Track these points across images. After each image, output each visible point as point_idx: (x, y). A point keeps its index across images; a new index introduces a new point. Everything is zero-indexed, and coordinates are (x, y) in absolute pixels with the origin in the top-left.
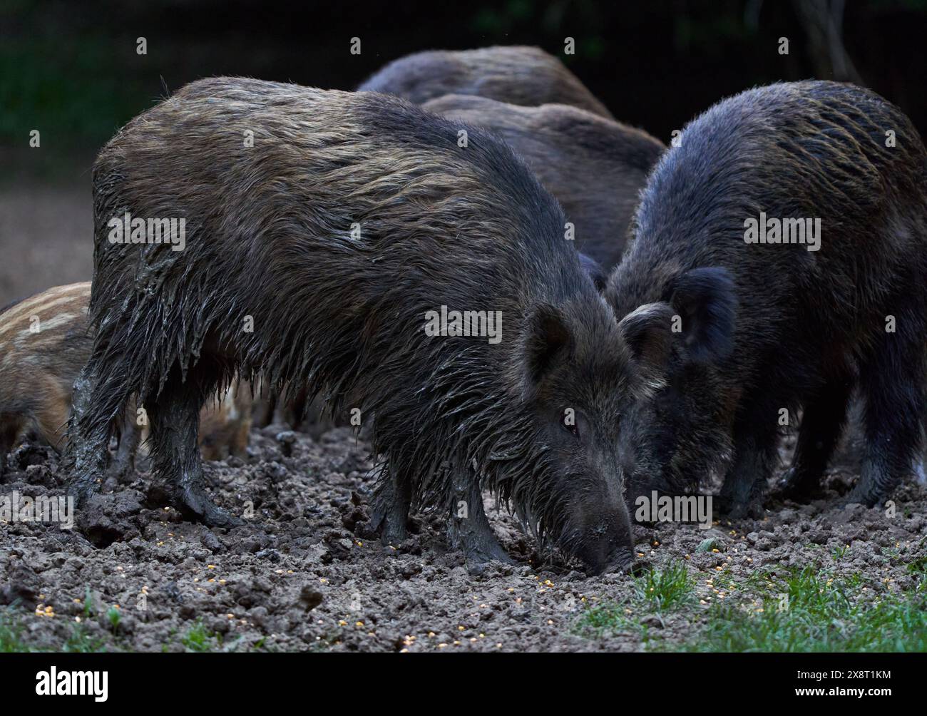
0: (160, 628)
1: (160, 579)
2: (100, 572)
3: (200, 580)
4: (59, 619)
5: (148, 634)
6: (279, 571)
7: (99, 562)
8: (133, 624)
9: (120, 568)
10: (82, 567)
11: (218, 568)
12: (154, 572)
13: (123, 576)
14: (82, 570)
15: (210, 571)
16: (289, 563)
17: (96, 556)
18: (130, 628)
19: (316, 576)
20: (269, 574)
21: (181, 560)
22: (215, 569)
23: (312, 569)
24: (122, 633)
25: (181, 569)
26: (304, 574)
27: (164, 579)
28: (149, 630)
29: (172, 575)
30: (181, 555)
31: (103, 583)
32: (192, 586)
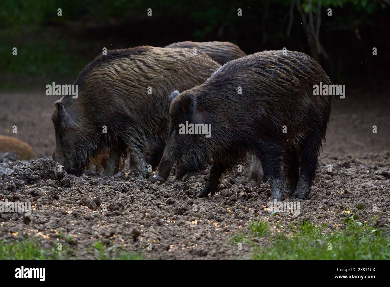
0: (86, 242)
1: (86, 226)
2: (65, 223)
3: (100, 226)
4: (51, 239)
5: (82, 244)
6: (127, 223)
7: (65, 220)
8: (76, 241)
9: (72, 221)
10: (59, 221)
11: (106, 222)
12: (84, 223)
13: (73, 224)
14: (59, 223)
15: (103, 223)
16: (130, 220)
17: (64, 218)
18: (76, 242)
19: (139, 224)
20: (123, 224)
21: (93, 219)
22: (105, 222)
23: (138, 222)
24: (73, 244)
25: (93, 222)
26: (135, 224)
27: (87, 225)
28: (82, 243)
29: (90, 224)
30: (93, 217)
31: (66, 227)
32: (97, 228)
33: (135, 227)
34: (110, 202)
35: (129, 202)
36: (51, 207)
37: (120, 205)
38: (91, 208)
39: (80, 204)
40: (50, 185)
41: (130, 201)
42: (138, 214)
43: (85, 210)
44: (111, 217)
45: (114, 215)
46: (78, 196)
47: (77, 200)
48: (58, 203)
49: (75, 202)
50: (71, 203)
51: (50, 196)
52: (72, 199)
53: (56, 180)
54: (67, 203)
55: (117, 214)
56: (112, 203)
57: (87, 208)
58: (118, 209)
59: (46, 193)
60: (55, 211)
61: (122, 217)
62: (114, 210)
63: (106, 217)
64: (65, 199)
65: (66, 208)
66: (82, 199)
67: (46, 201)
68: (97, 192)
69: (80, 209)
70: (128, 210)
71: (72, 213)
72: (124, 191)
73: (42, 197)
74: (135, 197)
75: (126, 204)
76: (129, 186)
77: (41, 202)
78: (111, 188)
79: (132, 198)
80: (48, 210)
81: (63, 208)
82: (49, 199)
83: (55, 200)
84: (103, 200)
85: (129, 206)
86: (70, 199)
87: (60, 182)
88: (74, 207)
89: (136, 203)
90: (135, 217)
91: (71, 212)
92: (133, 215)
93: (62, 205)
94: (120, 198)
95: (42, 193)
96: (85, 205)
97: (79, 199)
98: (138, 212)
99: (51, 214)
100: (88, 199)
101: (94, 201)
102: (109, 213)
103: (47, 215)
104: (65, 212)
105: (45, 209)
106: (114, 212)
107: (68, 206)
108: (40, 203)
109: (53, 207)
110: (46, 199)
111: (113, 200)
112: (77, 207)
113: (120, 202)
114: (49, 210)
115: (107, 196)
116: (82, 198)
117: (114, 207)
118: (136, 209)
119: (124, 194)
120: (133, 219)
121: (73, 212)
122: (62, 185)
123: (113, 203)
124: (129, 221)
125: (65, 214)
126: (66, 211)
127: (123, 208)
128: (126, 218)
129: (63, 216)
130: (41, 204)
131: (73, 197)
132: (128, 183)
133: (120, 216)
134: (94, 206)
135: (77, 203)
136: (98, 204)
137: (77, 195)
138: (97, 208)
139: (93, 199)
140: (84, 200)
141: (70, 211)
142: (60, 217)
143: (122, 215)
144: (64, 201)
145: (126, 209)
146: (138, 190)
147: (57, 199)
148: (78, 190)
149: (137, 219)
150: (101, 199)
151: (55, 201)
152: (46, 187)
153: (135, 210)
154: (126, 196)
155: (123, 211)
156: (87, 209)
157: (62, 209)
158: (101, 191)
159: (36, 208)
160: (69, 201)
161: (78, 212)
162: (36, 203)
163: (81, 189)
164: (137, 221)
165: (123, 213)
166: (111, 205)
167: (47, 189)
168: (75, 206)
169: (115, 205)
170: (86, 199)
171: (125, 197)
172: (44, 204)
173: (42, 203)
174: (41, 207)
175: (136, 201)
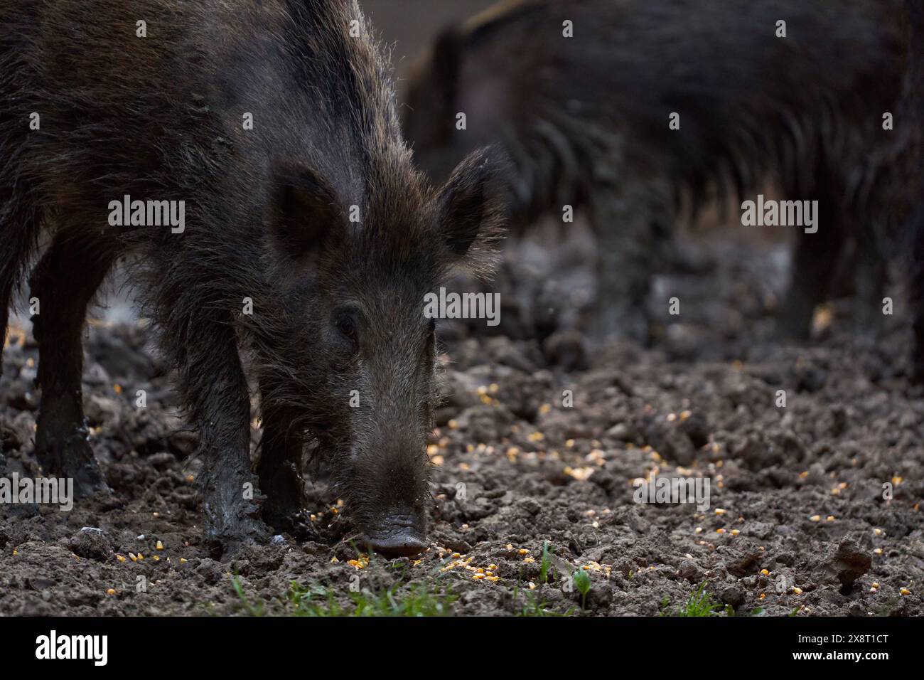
33: (848, 537)
34: (749, 432)
35: (825, 434)
36: (505, 451)
37: (789, 445)
38: (670, 456)
39: (625, 440)
40: (503, 363)
41: (831, 430)
42: (863, 483)
43: (646, 464)
44: (749, 495)
45: (762, 485)
46: (618, 406)
47: (614, 423)
48: (534, 437)
49: (607, 428)
50: (588, 436)
51: (501, 407)
52: (593, 419)
53: (527, 338)
54: (571, 435)
55: (777, 483)
56: (755, 437)
57: (655, 455)
58: (778, 461)
59: (488, 395)
60: (521, 468)
61: (798, 496)
62: (765, 465)
63: (731, 494)
64: (563, 419)
65: (568, 456)
66: (634, 421)
67: (486, 426)
68: (694, 391)
69: (624, 461)
70: (819, 467)
71: (591, 479)
72: (804, 385)
73: (468, 412)
74: (850, 411)
75: (814, 439)
76: (825, 366)
77: (463, 430)
78: (754, 376)
79: (839, 415)
80: (492, 463)
81: (553, 456)
82: (500, 419)
83: (524, 424)
84: (721, 424)
85: (824, 451)
86: (584, 420)
87: (542, 348)
88: (601, 454)
89: (854, 438)
90: (847, 495)
91: (589, 471)
92: (843, 485)
93: (550, 444)
94: (788, 418)
95: (469, 395)
96: (646, 443)
97: (621, 421)
98: (861, 472)
99: (504, 483)
100: (659, 419)
101: (683, 427)
102: (743, 476)
103: (488, 484)
104: (562, 471)
105: (484, 459)
106: (765, 472)
107: (575, 449)
108: (459, 437)
109: (513, 451)
110: (486, 420)
111: (759, 426)
112: (612, 452)
113: (789, 433)
114: (499, 464)
115: (735, 406)
116: (631, 417)
117: (764, 455)
118: (854, 461)
119: (804, 401)
120: (842, 502)
121: (596, 472)
122: (551, 361)
123: (761, 438)
124: (824, 511)
125: (563, 481)
126: (568, 470)
127: (801, 458)
128: (814, 498)
129: (553, 489)
130: (466, 439)
131: (596, 412)
132: (821, 353)
133: (787, 492)
134: (683, 448)
135: (614, 438)
136: (698, 439)
137: (613, 404)
138: (693, 458)
139: (678, 418)
140: (640, 424)
141: (583, 466)
142: (542, 492)
143: (798, 487)
144: (559, 428)
145: (812, 462)
146: (862, 383)
147: (530, 417)
148: (616, 383)
149: (856, 503)
150: (711, 418)
151: (522, 429)
152: (485, 370)
153: (848, 467)
154: (815, 409)
155: (800, 471)
156: (652, 460)
157: (552, 462)
158: (709, 388)
159: (447, 458)
160: (580, 428)
161: (617, 471)
162: (444, 435)
163: (627, 381)
164: (856, 510)
165: (802, 477)
166: (750, 444)
167: (492, 379)
168: (604, 448)
169: (767, 447)
170: (648, 420)
171: (806, 411)
172: (479, 439)
173: (469, 435)
174: (464, 450)
175: (855, 430)
